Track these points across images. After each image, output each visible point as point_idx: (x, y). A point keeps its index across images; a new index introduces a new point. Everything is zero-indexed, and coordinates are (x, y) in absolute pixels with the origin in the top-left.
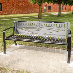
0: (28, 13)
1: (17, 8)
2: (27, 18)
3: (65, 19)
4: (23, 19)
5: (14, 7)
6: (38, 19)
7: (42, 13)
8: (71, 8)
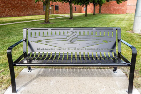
0: (28, 15)
1: (10, 7)
2: (28, 23)
3: (80, 22)
4: (22, 23)
5: (5, 6)
6: (44, 23)
7: (50, 15)
8: (81, 8)
